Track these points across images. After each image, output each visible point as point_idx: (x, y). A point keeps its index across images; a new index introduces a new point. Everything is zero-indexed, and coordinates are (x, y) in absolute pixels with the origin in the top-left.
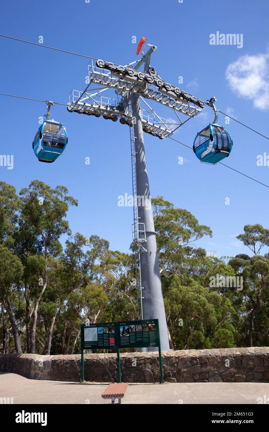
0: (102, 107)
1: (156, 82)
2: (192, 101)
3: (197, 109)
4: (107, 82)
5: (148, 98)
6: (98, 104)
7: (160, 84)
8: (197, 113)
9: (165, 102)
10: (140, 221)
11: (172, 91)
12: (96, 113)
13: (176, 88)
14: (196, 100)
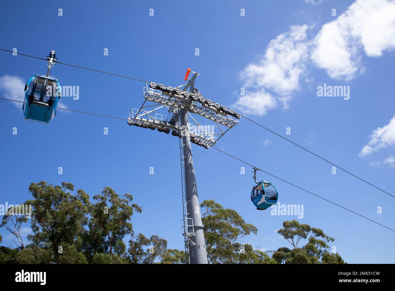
0: (156, 122)
1: (199, 99)
2: (230, 114)
3: (234, 121)
4: (159, 100)
5: (193, 113)
6: (153, 119)
7: (203, 101)
8: (235, 124)
9: (208, 116)
10: (188, 216)
11: (212, 106)
12: (151, 127)
13: (216, 104)
14: (233, 113)
